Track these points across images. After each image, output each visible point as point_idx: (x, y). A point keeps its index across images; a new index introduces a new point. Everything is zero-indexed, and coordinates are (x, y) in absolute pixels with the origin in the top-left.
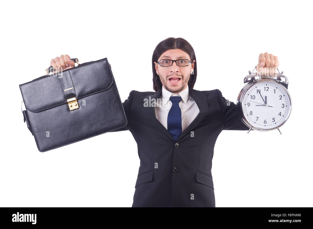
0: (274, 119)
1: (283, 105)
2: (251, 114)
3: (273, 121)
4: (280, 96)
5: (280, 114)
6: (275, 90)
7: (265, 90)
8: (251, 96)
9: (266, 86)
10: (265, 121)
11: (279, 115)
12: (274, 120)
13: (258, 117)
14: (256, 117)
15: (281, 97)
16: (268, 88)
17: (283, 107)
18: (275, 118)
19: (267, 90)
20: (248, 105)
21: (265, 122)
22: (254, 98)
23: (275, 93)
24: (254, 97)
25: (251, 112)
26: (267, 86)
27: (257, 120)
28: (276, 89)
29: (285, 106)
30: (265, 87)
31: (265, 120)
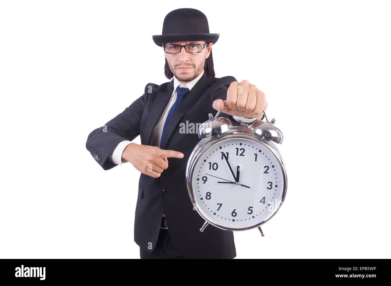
0: (250, 209)
1: (270, 184)
2: (208, 197)
3: (248, 213)
4: (265, 167)
5: (263, 201)
6: (256, 155)
7: (237, 155)
8: (210, 163)
9: (240, 147)
10: (233, 212)
11: (261, 202)
12: (250, 212)
13: (221, 205)
14: (218, 204)
15: (267, 168)
16: (242, 150)
17: (270, 187)
18: (252, 207)
19: (241, 155)
20: (203, 180)
21: (234, 214)
22: (215, 168)
23: (256, 160)
24: (215, 165)
25: (209, 194)
26: (242, 147)
27: (218, 210)
28: (259, 155)
29: (273, 186)
30: (237, 149)
31: (235, 210)
